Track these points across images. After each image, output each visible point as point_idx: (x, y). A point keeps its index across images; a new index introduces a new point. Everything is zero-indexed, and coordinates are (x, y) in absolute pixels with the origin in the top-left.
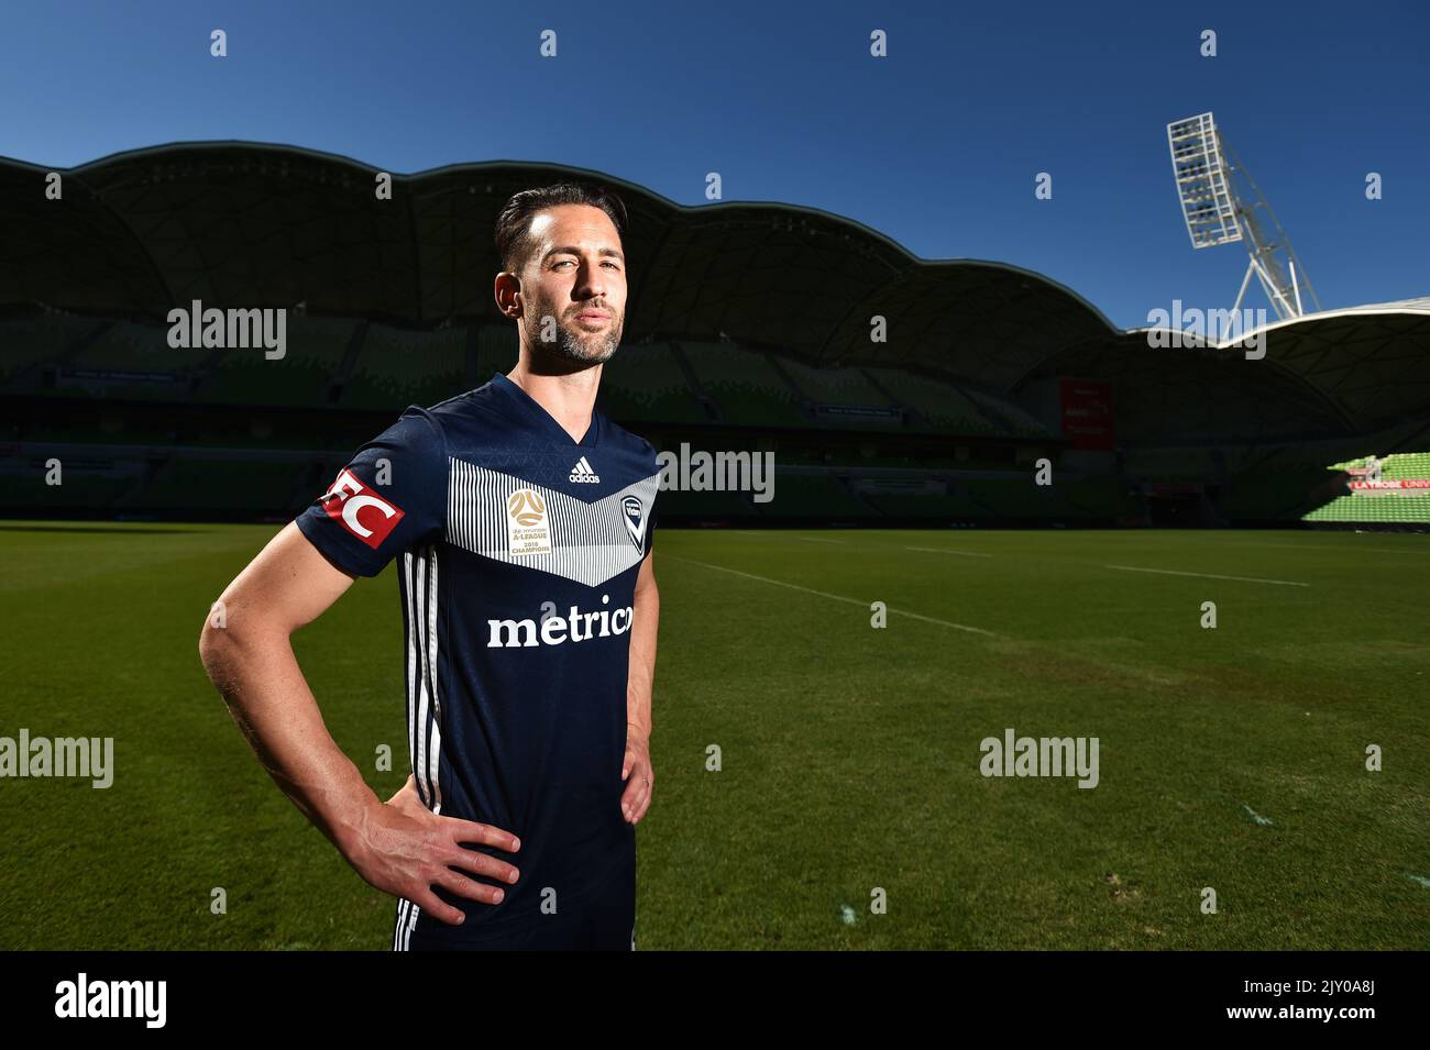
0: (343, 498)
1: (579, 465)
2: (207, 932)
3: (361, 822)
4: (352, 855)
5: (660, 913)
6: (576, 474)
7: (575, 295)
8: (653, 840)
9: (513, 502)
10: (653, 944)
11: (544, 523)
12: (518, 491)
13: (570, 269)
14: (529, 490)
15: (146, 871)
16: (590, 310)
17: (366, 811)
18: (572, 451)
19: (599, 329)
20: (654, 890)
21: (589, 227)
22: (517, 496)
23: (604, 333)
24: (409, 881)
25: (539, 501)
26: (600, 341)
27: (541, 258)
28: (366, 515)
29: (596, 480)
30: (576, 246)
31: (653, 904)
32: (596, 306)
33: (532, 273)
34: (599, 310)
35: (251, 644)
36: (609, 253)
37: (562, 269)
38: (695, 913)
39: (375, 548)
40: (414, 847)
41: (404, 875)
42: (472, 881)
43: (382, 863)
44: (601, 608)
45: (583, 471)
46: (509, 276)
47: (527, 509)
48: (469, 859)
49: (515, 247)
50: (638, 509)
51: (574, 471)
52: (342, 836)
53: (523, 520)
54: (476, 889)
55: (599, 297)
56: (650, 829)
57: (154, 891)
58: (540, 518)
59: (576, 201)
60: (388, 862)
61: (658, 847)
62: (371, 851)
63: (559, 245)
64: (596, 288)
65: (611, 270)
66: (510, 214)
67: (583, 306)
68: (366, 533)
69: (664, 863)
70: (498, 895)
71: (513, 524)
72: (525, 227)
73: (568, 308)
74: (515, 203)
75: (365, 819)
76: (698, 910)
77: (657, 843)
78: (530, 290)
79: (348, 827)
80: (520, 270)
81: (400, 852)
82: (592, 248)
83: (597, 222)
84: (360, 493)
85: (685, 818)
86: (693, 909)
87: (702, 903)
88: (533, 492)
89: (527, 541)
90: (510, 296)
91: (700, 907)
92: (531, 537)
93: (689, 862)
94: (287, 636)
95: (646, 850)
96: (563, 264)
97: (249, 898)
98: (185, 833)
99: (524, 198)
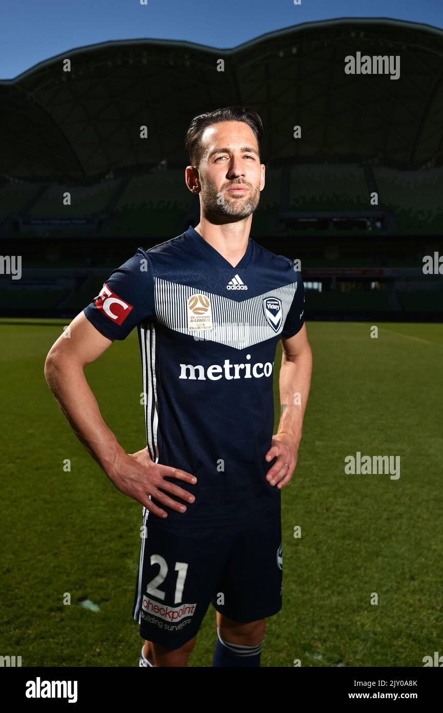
0: (103, 299)
1: (233, 280)
2: (98, 550)
3: (115, 460)
4: (110, 475)
5: (366, 583)
6: (231, 285)
7: (227, 177)
8: (372, 539)
9: (190, 302)
10: (357, 600)
11: (209, 313)
12: (194, 295)
13: (224, 162)
14: (200, 295)
15: (70, 516)
16: (235, 185)
17: (117, 456)
18: (228, 271)
19: (241, 197)
20: (366, 568)
21: (234, 135)
22: (193, 298)
23: (245, 199)
24: (137, 491)
25: (206, 300)
26: (243, 203)
27: (208, 156)
28: (114, 308)
29: (245, 288)
30: (227, 147)
31: (363, 577)
32: (239, 183)
33: (204, 165)
34: (242, 185)
35: (64, 371)
36: (247, 150)
37: (220, 162)
38: (391, 587)
39: (120, 325)
40: (138, 475)
41: (133, 487)
42: (169, 498)
43: (124, 481)
44: (245, 362)
45: (237, 283)
46: (193, 168)
47: (199, 305)
48: (168, 486)
49: (194, 151)
50: (278, 305)
51: (230, 283)
52: (106, 466)
53: (196, 311)
54: (171, 502)
55: (241, 177)
56: (372, 532)
57: (74, 526)
58: (206, 310)
59: (227, 118)
60: (127, 480)
61: (375, 543)
62: (118, 474)
63: (217, 148)
64: (238, 172)
65: (249, 160)
66: (193, 130)
67: (232, 183)
68: (115, 317)
69: (378, 554)
70: (183, 508)
71: (190, 313)
72: (200, 137)
73: (224, 185)
74: (194, 124)
75: (117, 459)
76: (394, 586)
77: (374, 541)
78: (203, 176)
79: (108, 462)
80: (198, 164)
81: (132, 476)
82: (236, 147)
83: (239, 131)
84: (111, 296)
85: (400, 528)
86: (390, 584)
87: (398, 583)
88: (202, 295)
89: (199, 323)
90: (194, 181)
91: (396, 584)
92: (200, 321)
93: (396, 556)
94: (81, 367)
95: (366, 544)
96: (220, 158)
97: (120, 537)
98: (90, 499)
99: (199, 120)
